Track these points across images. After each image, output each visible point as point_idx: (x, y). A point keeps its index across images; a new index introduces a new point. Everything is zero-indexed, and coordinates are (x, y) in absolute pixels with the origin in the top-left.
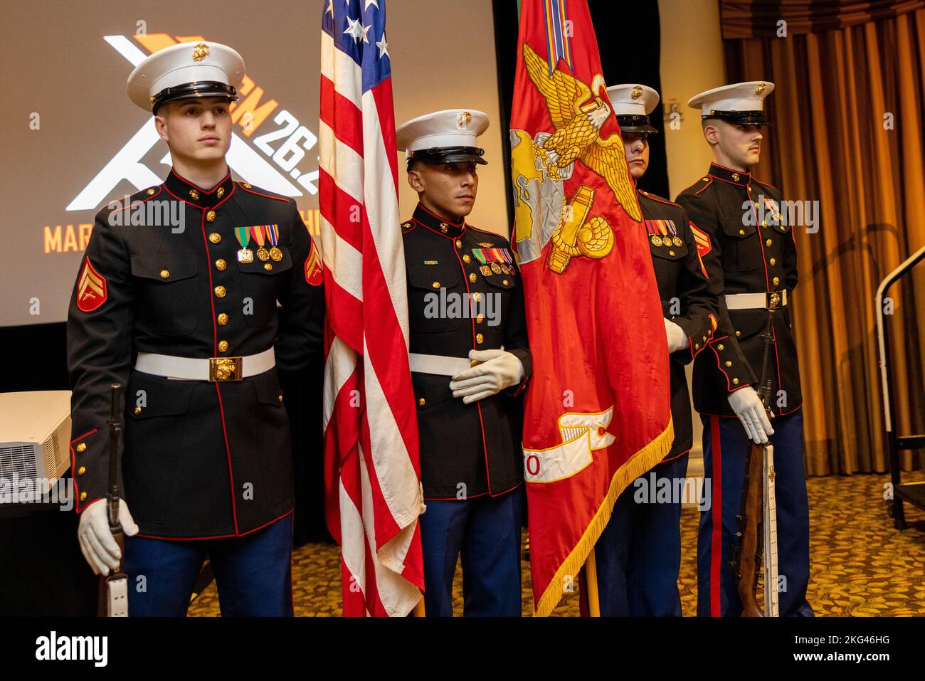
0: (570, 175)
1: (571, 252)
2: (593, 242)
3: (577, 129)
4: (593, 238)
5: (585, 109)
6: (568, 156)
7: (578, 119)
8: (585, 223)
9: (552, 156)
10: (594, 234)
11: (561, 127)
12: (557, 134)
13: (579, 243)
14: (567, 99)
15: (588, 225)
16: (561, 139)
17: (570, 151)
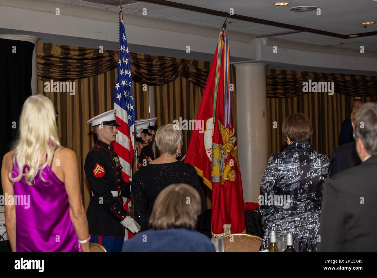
0: (226, 157)
1: (225, 179)
2: (232, 177)
3: (230, 144)
4: (232, 176)
5: (232, 138)
6: (227, 152)
7: (230, 141)
8: (230, 171)
9: (222, 151)
10: (232, 175)
11: (225, 143)
12: (224, 145)
13: (228, 177)
14: (227, 135)
15: (231, 172)
16: (225, 147)
17: (227, 150)
